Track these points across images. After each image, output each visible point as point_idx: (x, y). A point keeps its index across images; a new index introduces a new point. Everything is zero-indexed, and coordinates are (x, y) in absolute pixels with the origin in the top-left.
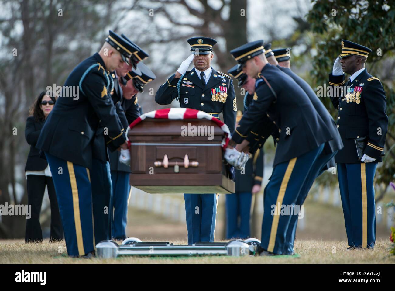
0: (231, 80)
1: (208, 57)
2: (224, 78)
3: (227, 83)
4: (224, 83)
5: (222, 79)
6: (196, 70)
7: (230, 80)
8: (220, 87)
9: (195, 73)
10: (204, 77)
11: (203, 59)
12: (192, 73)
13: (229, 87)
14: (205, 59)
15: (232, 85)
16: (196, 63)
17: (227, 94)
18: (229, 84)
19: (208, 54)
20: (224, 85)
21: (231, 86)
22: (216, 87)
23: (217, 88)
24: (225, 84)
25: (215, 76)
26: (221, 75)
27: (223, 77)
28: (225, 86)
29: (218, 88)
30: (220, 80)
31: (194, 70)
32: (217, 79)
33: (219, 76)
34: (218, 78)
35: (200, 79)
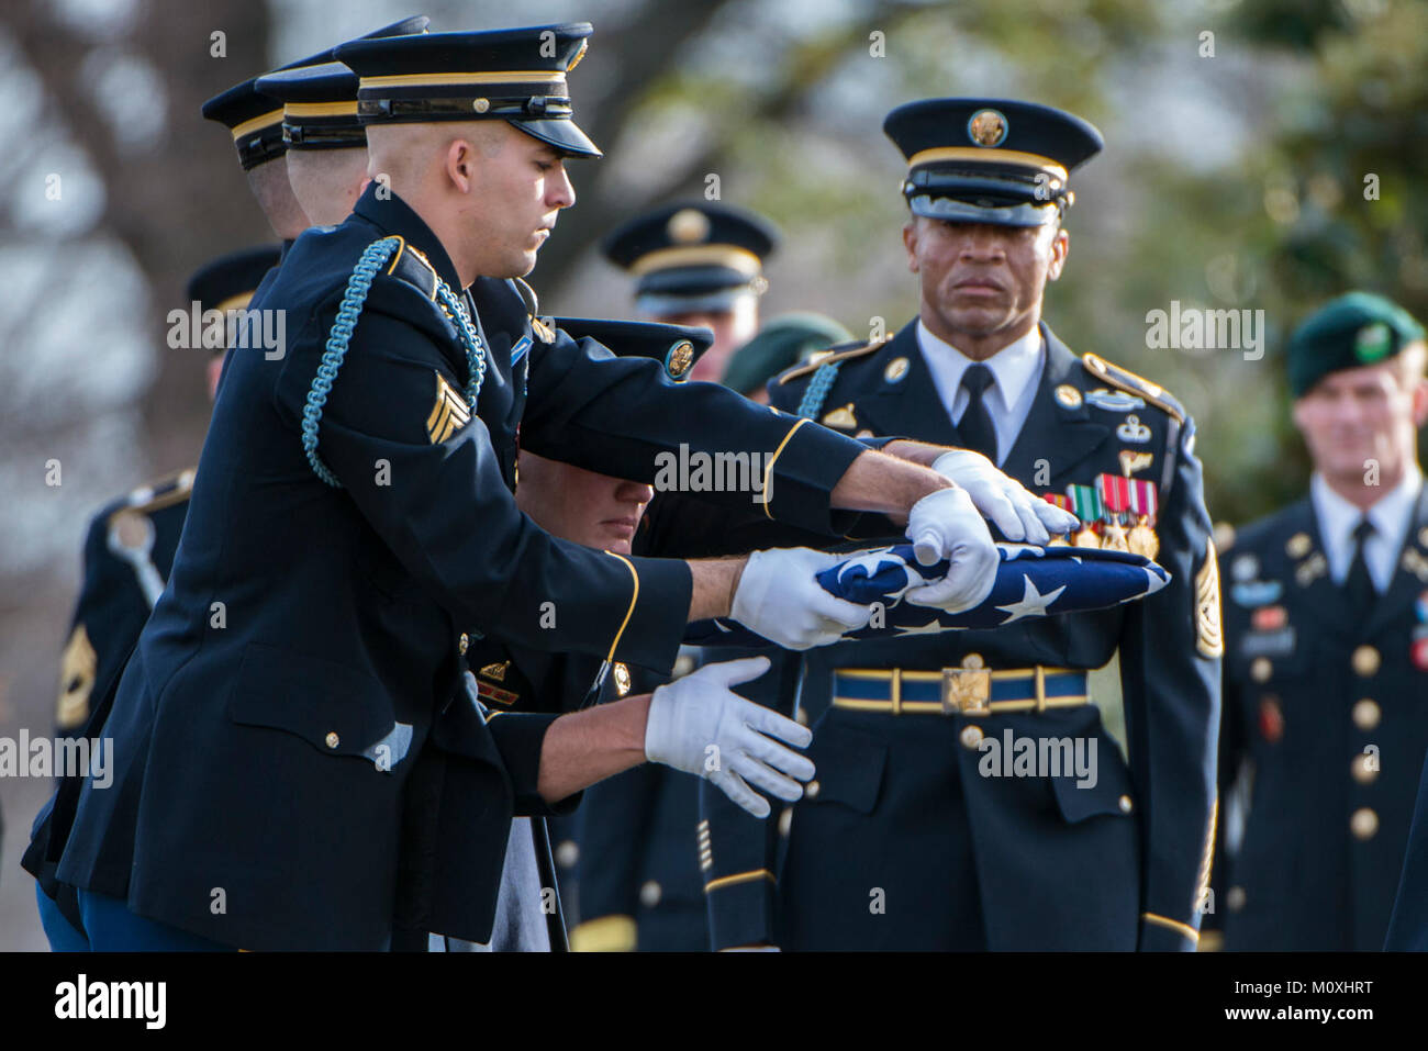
0: (1184, 428)
1: (1031, 252)
2: (1136, 411)
3: (1156, 446)
4: (1137, 447)
5: (1120, 417)
6: (928, 340)
7: (1175, 425)
8: (1108, 485)
9: (920, 367)
10: (988, 400)
11: (996, 260)
12: (897, 370)
13: (1167, 479)
14: (1013, 268)
15: (1189, 465)
16: (943, 286)
17: (1159, 530)
18: (1169, 460)
19: (1034, 228)
20: (1132, 463)
21: (1185, 471)
22: (1079, 483)
23: (1085, 491)
24: (1144, 461)
25: (1069, 397)
26: (1112, 389)
27: (1122, 401)
28: (1140, 475)
29: (1091, 484)
30: (1107, 429)
31: (905, 344)
32: (1083, 421)
33: (1099, 397)
34: (1086, 415)
35: (956, 419)
